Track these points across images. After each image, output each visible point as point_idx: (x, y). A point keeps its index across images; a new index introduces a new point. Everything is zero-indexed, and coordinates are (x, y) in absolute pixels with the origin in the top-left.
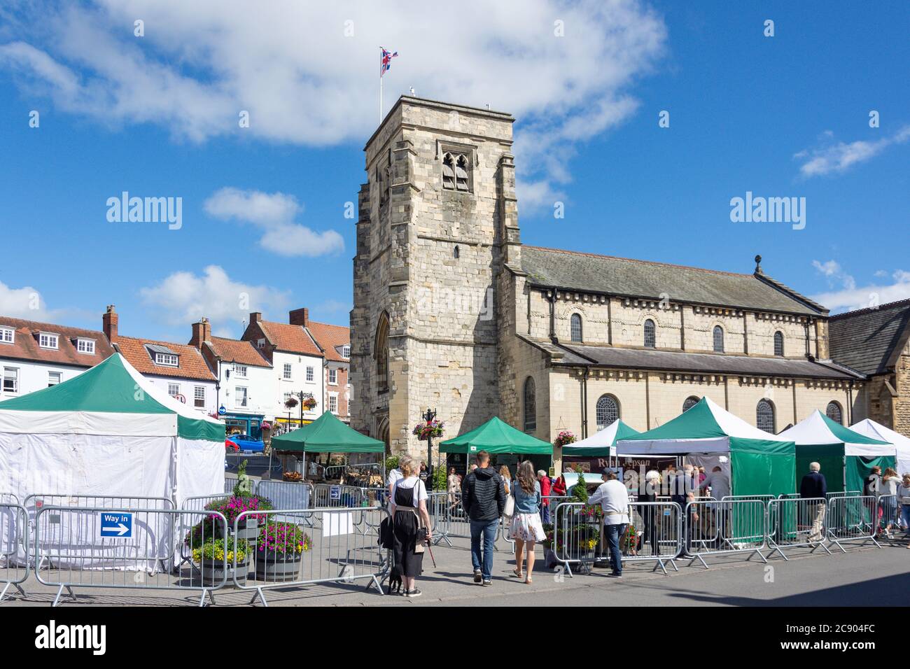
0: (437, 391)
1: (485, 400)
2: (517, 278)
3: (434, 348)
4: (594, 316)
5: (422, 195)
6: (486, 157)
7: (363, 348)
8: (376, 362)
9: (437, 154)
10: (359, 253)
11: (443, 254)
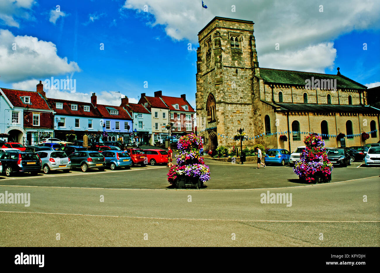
0: (232, 121)
1: (249, 124)
2: (260, 80)
3: (231, 106)
4: (286, 93)
5: (224, 51)
6: (245, 37)
7: (201, 107)
8: (207, 112)
9: (229, 37)
10: (198, 72)
11: (232, 72)
